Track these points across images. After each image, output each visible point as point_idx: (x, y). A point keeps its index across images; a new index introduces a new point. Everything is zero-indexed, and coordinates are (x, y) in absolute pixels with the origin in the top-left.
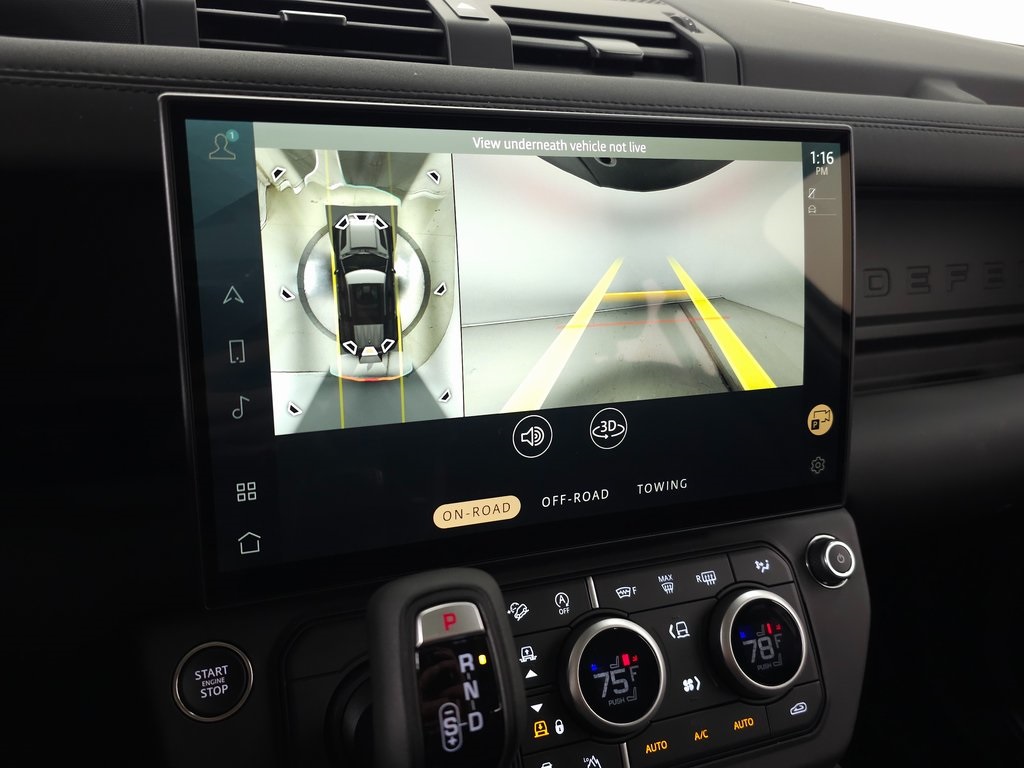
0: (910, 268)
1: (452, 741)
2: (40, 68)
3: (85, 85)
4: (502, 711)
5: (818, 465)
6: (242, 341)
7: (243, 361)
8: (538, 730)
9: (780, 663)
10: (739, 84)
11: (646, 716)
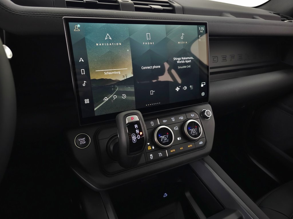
0: (222, 56)
1: (134, 141)
2: (36, 13)
3: (46, 16)
4: (144, 137)
5: (203, 94)
6: (84, 70)
7: (84, 74)
8: (149, 148)
9: (197, 134)
10: (184, 14)
11: (170, 144)
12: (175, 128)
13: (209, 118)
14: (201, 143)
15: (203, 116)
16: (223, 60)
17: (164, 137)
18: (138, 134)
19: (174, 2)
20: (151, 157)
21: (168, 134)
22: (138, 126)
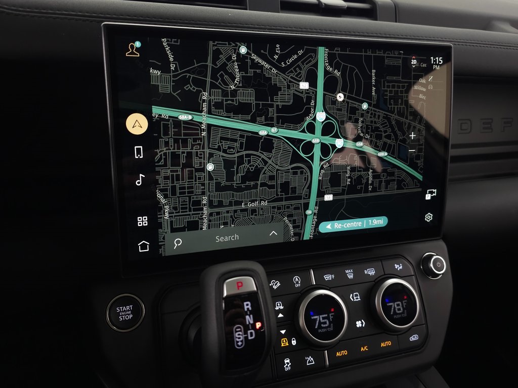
0: (481, 119)
1: (240, 344)
3: (66, 18)
4: (264, 331)
5: (429, 217)
6: (141, 147)
7: (142, 157)
8: (283, 342)
9: (405, 315)
10: (396, 22)
11: (337, 338)
12: (353, 298)
13: (440, 276)
14: (414, 338)
15: (423, 270)
16: (484, 128)
17: (324, 318)
18: (250, 325)
20: (287, 367)
21: (332, 310)
22: (251, 306)
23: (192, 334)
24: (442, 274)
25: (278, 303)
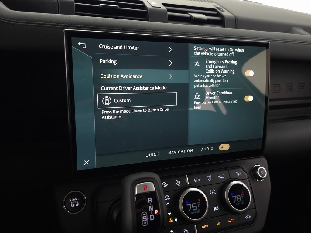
0: (286, 84)
1: (145, 223)
4: (160, 214)
8: (170, 220)
9: (243, 203)
10: (236, 28)
11: (202, 217)
12: (211, 193)
14: (248, 217)
15: (253, 175)
16: (288, 89)
17: (194, 205)
18: (151, 212)
19: (224, 10)
21: (199, 200)
22: (152, 200)
23: (115, 215)
24: (264, 178)
25: (167, 196)
